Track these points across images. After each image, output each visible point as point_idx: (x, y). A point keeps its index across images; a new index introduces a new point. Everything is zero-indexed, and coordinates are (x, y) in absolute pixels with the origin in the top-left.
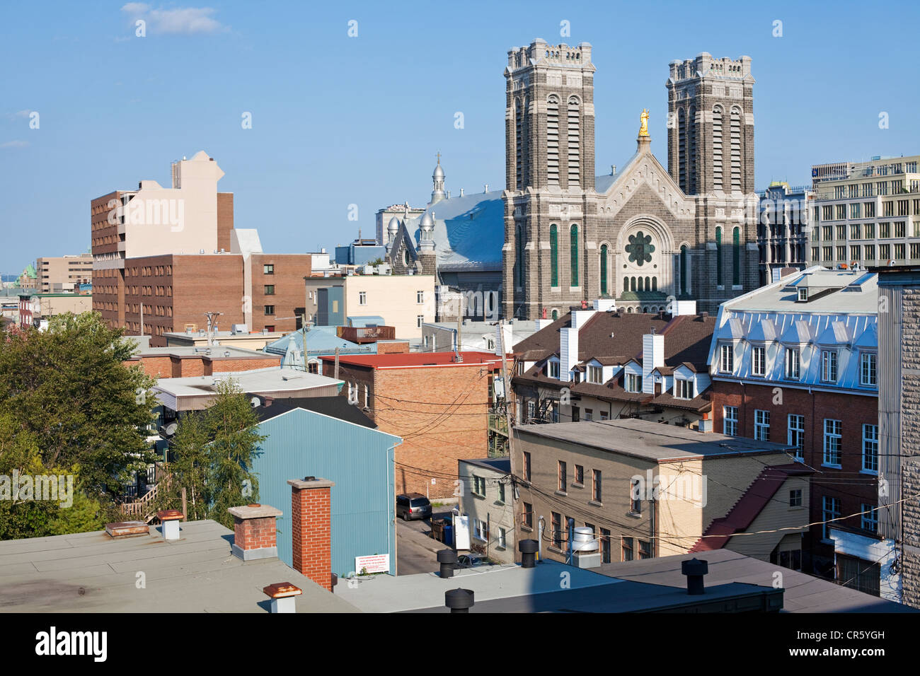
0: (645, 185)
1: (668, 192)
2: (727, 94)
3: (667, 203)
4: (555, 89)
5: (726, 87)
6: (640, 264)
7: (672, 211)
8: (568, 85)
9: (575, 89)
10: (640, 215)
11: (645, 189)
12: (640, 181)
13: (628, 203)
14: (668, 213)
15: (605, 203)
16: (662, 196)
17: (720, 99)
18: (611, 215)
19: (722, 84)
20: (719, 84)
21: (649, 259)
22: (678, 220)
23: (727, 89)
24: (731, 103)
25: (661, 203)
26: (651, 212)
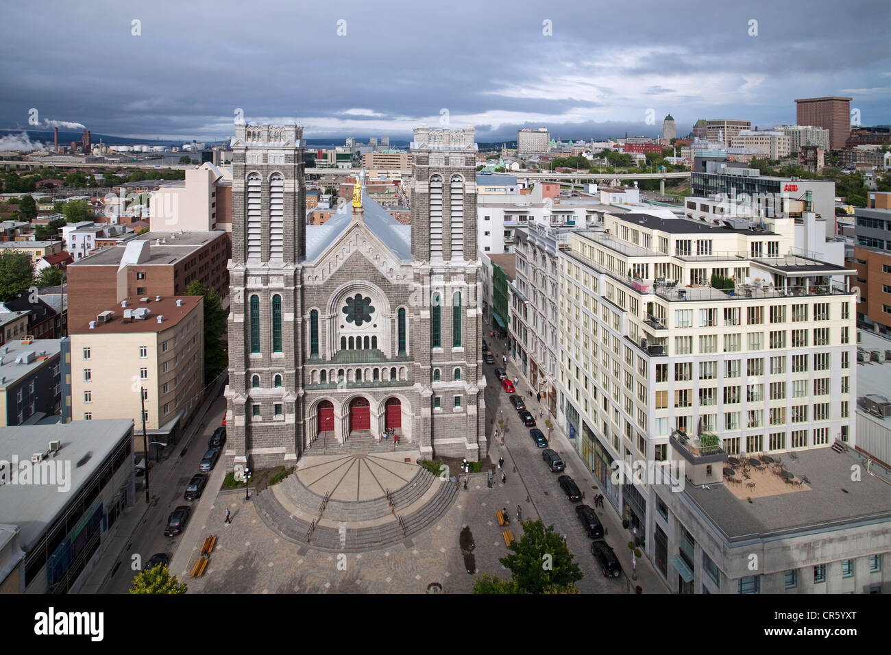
0: (357, 252)
1: (382, 260)
2: (447, 163)
3: (383, 270)
4: (256, 167)
5: (445, 157)
6: (359, 324)
7: (388, 277)
8: (270, 162)
9: (278, 166)
10: (352, 281)
11: (357, 256)
12: (353, 250)
13: (339, 270)
14: (384, 279)
15: (313, 271)
16: (376, 263)
17: (438, 169)
18: (320, 282)
19: (441, 154)
20: (437, 154)
21: (369, 319)
22: (395, 285)
23: (447, 159)
24: (451, 172)
25: (375, 270)
26: (365, 278)
